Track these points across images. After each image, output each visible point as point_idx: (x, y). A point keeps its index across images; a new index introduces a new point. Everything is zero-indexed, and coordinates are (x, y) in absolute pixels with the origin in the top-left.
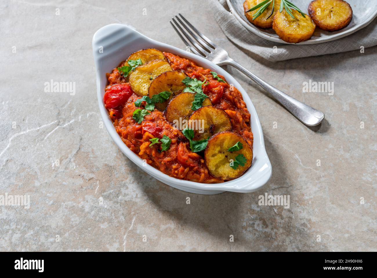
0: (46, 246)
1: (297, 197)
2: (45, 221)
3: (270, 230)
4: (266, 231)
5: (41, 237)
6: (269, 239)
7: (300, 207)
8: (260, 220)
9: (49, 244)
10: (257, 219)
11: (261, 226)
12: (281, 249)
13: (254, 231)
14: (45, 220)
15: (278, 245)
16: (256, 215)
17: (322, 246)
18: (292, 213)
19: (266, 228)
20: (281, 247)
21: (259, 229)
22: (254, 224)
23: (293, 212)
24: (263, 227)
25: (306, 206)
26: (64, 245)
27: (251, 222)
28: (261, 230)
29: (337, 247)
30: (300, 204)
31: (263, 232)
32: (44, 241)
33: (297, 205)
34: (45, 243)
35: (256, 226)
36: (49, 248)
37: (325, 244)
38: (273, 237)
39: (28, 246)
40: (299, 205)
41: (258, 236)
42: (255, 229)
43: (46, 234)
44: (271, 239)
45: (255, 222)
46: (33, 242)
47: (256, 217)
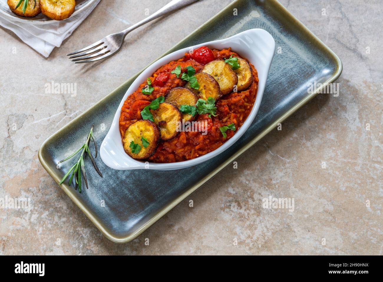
0: (60, 225)
1: (266, 182)
2: (58, 202)
3: (244, 211)
4: (240, 212)
5: (55, 217)
6: (243, 219)
7: (268, 191)
8: (236, 202)
9: (62, 223)
10: (233, 201)
11: (236, 208)
12: (252, 228)
13: (230, 211)
14: (57, 202)
15: (250, 224)
16: (232, 197)
17: (286, 225)
18: (262, 196)
19: (240, 209)
20: (252, 226)
21: (234, 210)
22: (230, 205)
23: (263, 195)
24: (237, 208)
25: (273, 190)
26: (74, 225)
27: (228, 204)
28: (236, 211)
29: (298, 226)
30: (268, 188)
31: (238, 212)
32: (57, 221)
33: (266, 189)
34: (58, 222)
35: (232, 207)
36: (62, 227)
37: (288, 223)
38: (246, 218)
39: (44, 226)
40: (268, 189)
41: (234, 217)
42: (231, 211)
43: (59, 214)
44: (244, 219)
45: (232, 203)
46: (49, 222)
47: (232, 200)
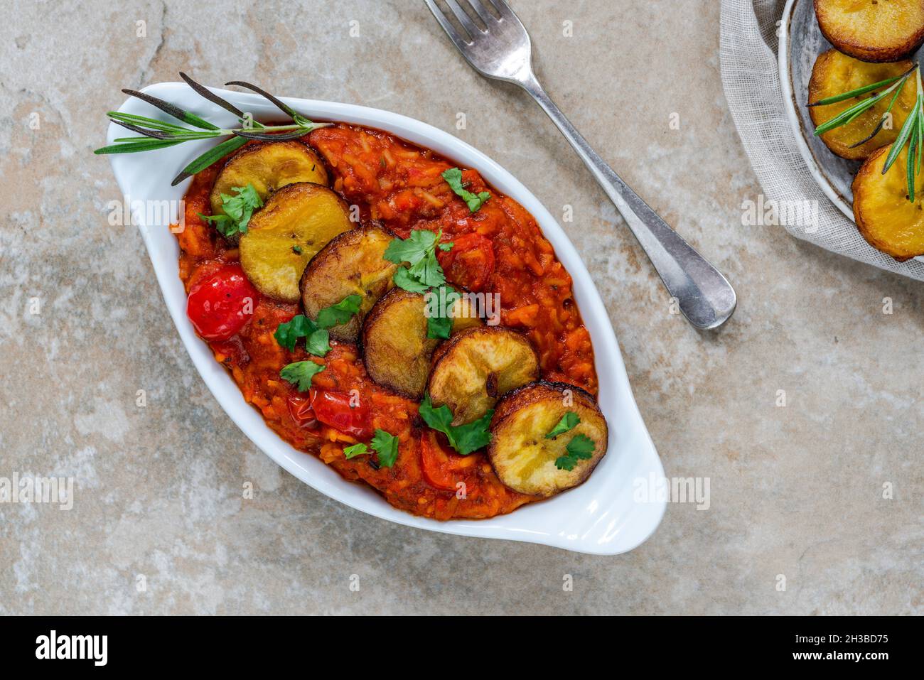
0: (108, 332)
1: (714, 184)
2: (99, 259)
3: (646, 280)
4: (635, 283)
5: (93, 305)
6: (643, 304)
7: (720, 213)
8: (622, 251)
9: (114, 325)
10: (614, 248)
11: (623, 269)
12: (670, 332)
13: (606, 281)
14: (97, 256)
15: (663, 322)
16: (611, 235)
17: (770, 322)
18: (700, 229)
19: (636, 272)
20: (671, 327)
21: (618, 275)
22: (606, 262)
23: (703, 227)
24: (627, 270)
25: (734, 209)
26: (151, 329)
27: (600, 257)
28: (623, 278)
29: (806, 324)
30: (720, 203)
31: (629, 284)
32: (101, 318)
33: (714, 205)
34: (104, 323)
35: (610, 267)
36: (117, 337)
37: (776, 317)
38: (653, 300)
39: (65, 333)
40: (719, 207)
41: (615, 297)
42: (608, 278)
43: (104, 297)
44: (646, 304)
45: (610, 255)
46: (77, 320)
47: (613, 243)
